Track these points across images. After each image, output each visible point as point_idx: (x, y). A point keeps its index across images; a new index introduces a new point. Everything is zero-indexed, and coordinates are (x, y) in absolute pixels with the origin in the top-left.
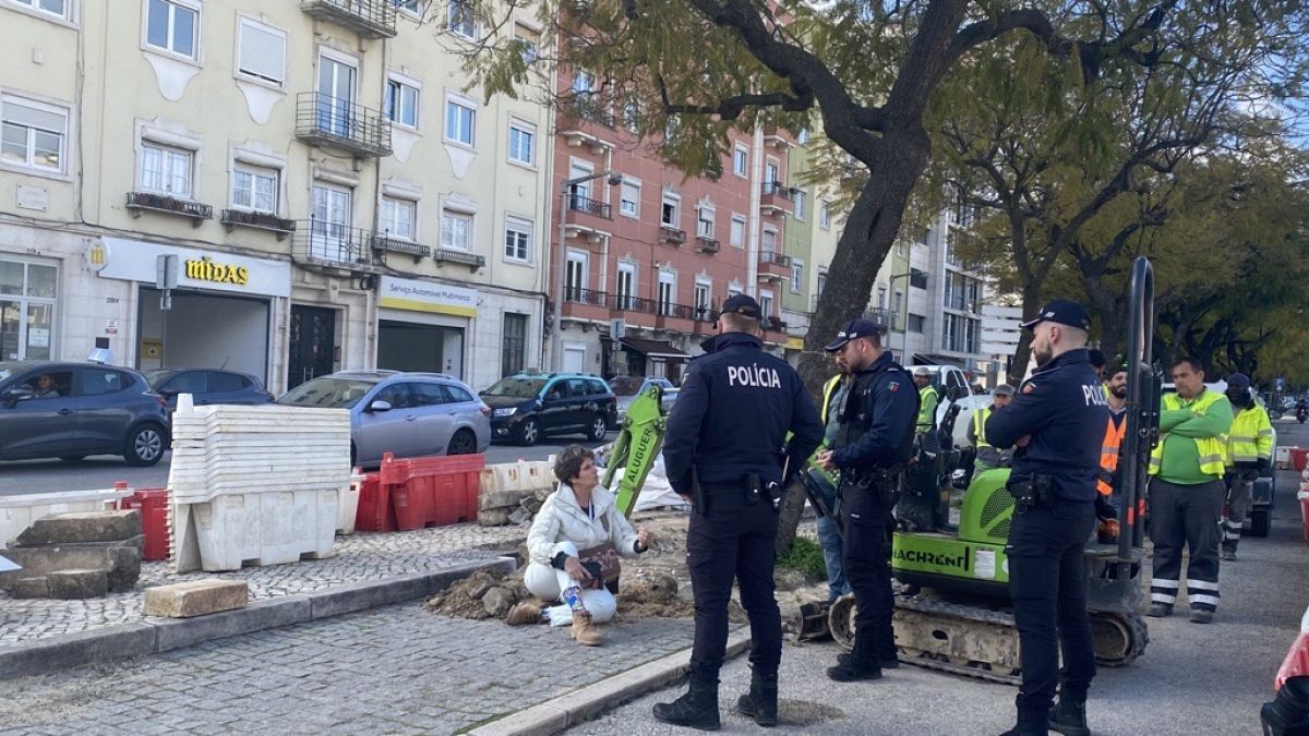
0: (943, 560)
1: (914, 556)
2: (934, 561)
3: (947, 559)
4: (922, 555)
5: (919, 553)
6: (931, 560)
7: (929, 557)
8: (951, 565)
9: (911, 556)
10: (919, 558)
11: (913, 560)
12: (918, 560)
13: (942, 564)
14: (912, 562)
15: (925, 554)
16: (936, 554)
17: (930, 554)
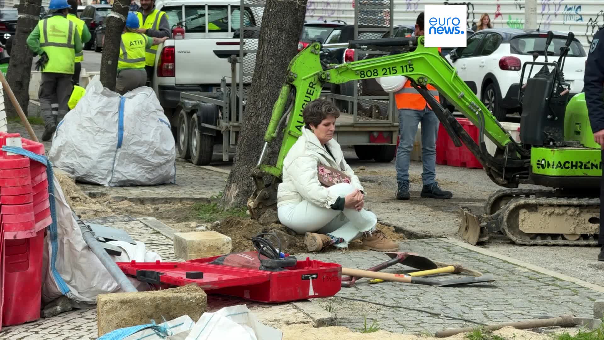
0: (589, 165)
1: (569, 165)
2: (583, 167)
3: (593, 165)
4: (574, 164)
5: (572, 162)
6: (581, 167)
7: (579, 164)
8: (594, 168)
9: (567, 165)
10: (572, 166)
11: (568, 168)
12: (572, 168)
13: (588, 168)
14: (568, 170)
15: (577, 163)
16: (584, 162)
17: (580, 162)
